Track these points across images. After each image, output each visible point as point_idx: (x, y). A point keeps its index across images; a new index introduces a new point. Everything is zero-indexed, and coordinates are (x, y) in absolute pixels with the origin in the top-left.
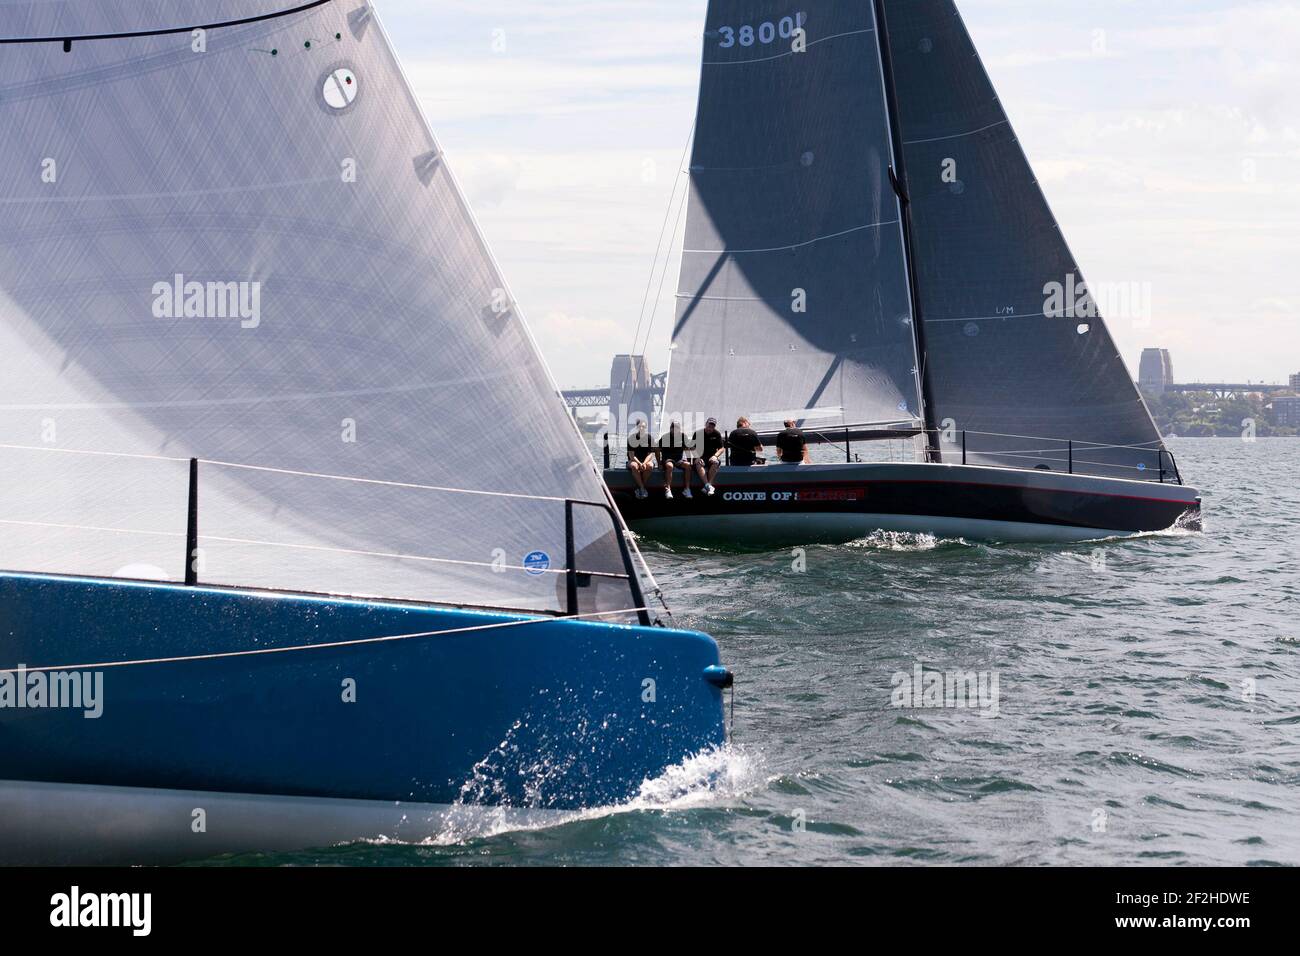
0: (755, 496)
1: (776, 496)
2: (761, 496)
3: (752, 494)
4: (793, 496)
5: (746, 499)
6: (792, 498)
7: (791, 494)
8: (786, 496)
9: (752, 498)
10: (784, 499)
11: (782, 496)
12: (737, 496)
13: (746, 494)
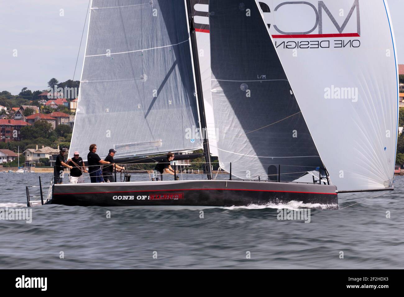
0: (129, 198)
1: (139, 198)
2: (132, 198)
3: (127, 197)
4: (147, 197)
5: (124, 199)
6: (147, 198)
7: (146, 197)
8: (144, 197)
9: (127, 199)
10: (143, 199)
11: (142, 198)
12: (120, 198)
13: (124, 197)
